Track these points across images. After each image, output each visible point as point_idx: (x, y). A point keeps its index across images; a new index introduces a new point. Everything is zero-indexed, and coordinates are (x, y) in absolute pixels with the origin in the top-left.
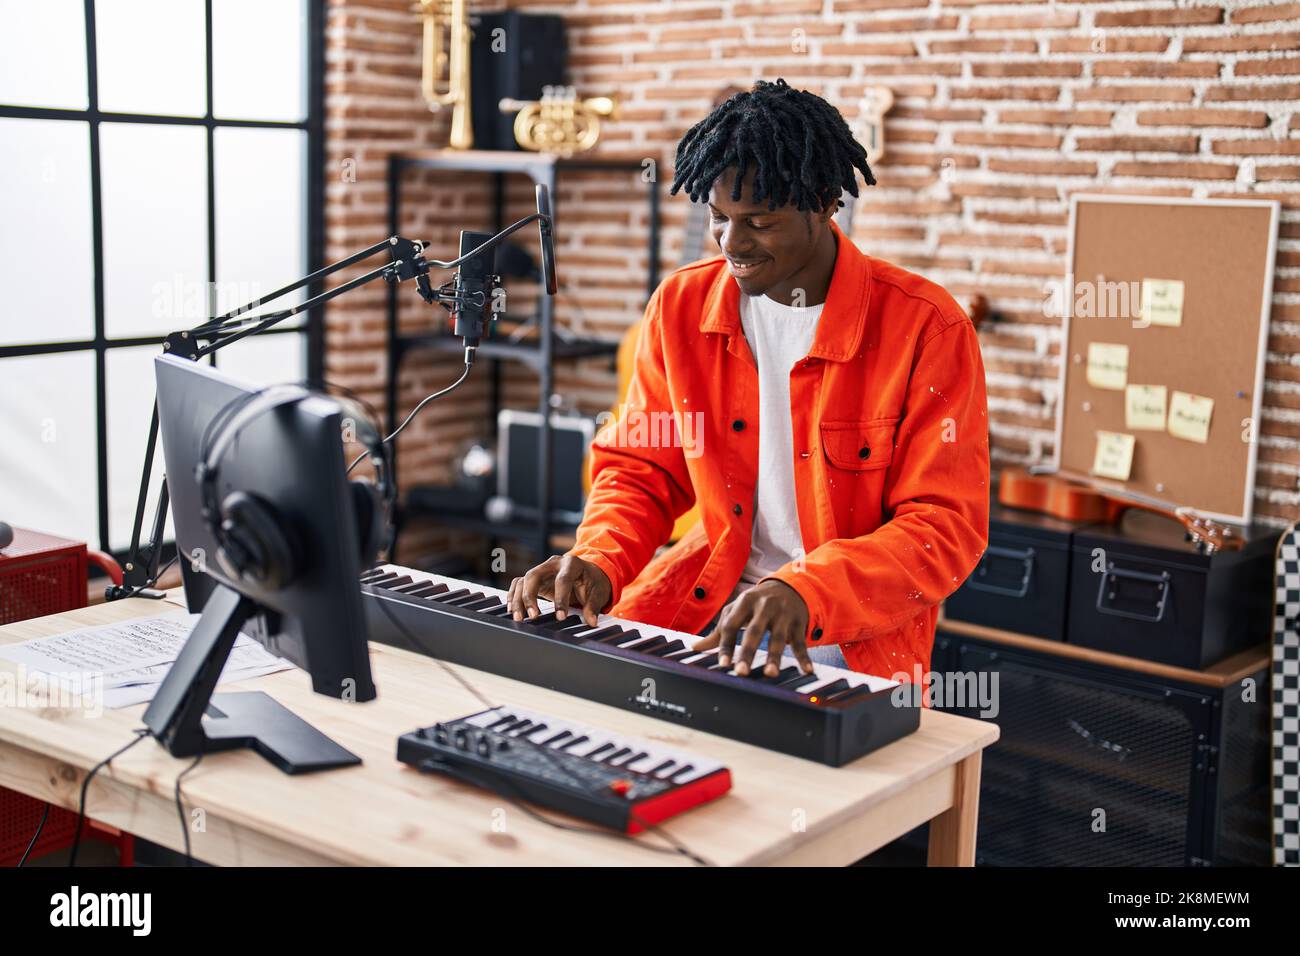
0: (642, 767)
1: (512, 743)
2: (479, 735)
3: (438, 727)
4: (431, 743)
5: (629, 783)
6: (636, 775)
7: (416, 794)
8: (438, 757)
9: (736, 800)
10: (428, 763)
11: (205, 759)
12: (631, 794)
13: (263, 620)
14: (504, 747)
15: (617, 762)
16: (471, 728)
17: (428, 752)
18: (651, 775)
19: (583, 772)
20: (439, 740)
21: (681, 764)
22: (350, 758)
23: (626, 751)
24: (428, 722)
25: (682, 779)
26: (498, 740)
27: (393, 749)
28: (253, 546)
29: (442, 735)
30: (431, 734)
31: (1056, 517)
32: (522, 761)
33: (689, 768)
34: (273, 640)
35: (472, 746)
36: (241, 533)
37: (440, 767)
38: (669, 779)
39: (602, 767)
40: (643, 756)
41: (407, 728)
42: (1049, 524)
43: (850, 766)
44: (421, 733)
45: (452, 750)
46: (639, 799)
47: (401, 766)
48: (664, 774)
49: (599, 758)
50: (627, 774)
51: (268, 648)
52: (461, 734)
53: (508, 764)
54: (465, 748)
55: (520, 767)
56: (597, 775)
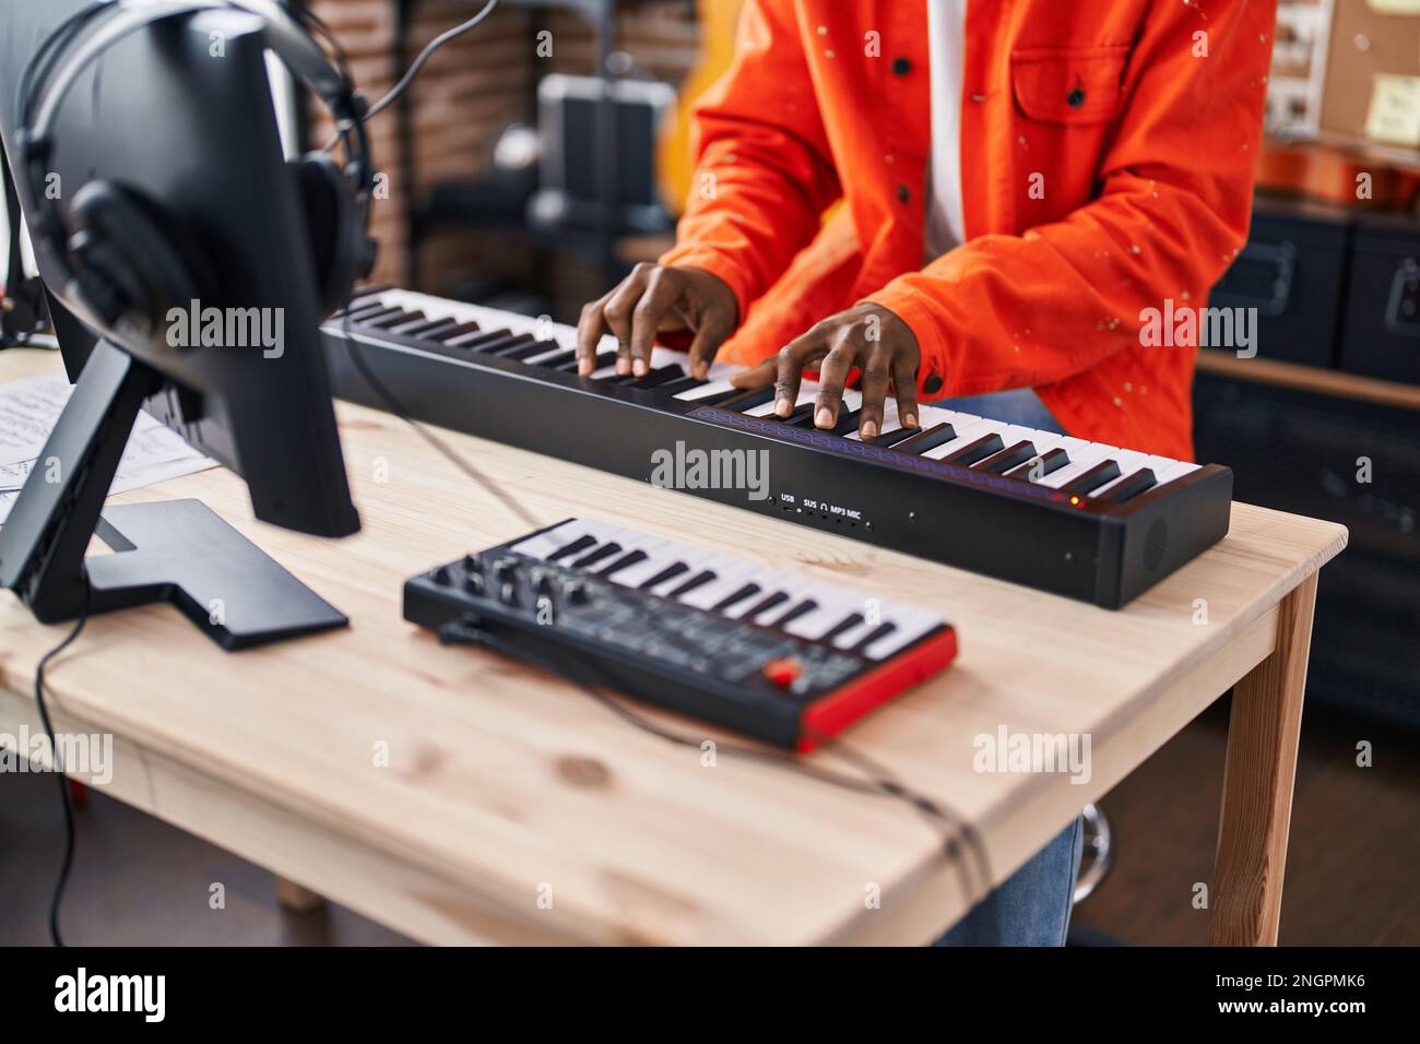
0: (809, 627)
1: (591, 588)
2: (537, 575)
3: (469, 563)
4: (457, 592)
5: (794, 663)
6: (804, 644)
7: (435, 682)
8: (469, 617)
9: (966, 677)
10: (454, 628)
11: (90, 624)
12: (800, 685)
13: (174, 395)
14: (579, 598)
15: (766, 618)
16: (525, 562)
17: (452, 609)
18: (826, 643)
19: (713, 643)
20: (471, 587)
21: (873, 621)
22: (330, 618)
23: (780, 597)
24: (450, 555)
25: (879, 650)
26: (570, 586)
27: (397, 598)
28: (126, 278)
29: (476, 578)
30: (458, 576)
31: (1320, 200)
32: (611, 627)
33: (887, 628)
34: (193, 427)
35: (526, 596)
36: (101, 254)
37: (475, 635)
38: (857, 651)
39: (744, 631)
40: (809, 606)
41: (419, 564)
42: (1310, 210)
43: (1133, 606)
44: (442, 576)
45: (492, 604)
46: (815, 692)
47: (411, 628)
48: (846, 640)
49: (735, 611)
50: (789, 645)
51: (189, 440)
52: (507, 575)
53: (588, 630)
54: (514, 601)
55: (609, 636)
56: (737, 648)
